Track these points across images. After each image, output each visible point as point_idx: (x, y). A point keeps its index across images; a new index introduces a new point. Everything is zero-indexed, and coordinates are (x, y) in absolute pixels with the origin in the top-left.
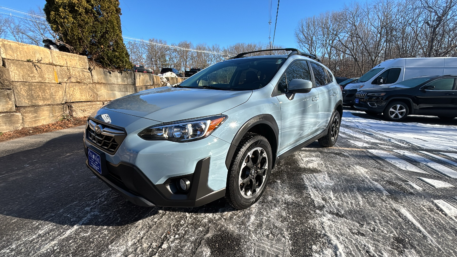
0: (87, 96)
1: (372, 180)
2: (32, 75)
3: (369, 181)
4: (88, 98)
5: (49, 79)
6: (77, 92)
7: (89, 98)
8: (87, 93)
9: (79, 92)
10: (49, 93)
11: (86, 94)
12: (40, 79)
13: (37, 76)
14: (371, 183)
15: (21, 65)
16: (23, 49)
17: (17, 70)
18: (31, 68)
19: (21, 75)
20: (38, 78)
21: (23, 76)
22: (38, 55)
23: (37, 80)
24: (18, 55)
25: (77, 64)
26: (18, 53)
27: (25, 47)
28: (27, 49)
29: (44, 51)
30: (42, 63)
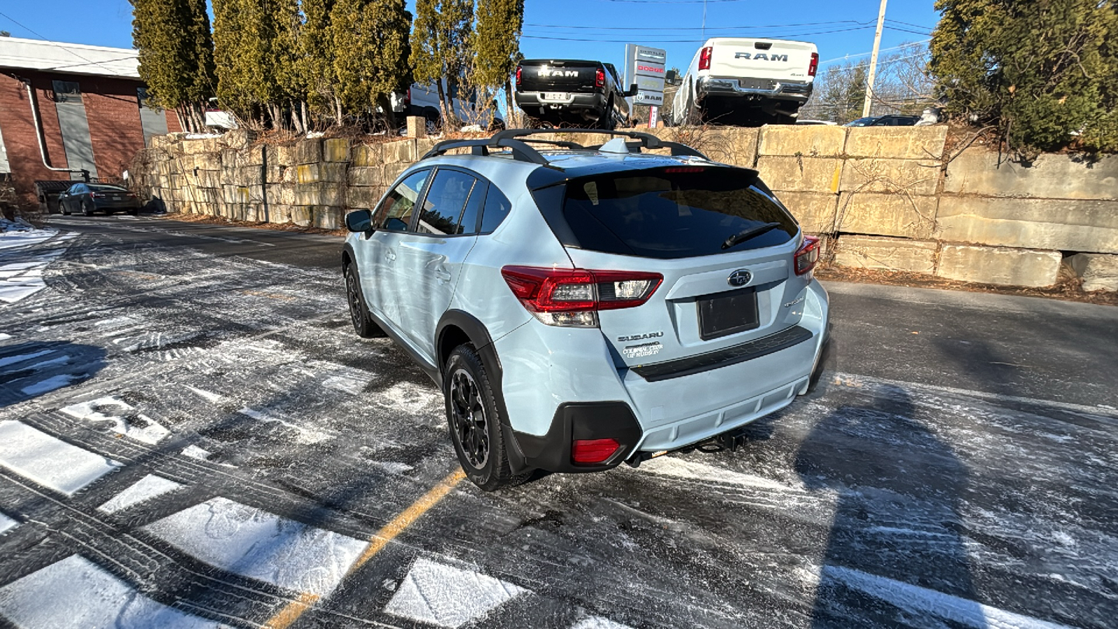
0: (899, 224)
1: (275, 422)
2: (791, 179)
3: (279, 417)
4: (900, 229)
5: (819, 184)
6: (872, 212)
7: (901, 231)
8: (901, 219)
9: (877, 213)
10: (803, 211)
11: (897, 219)
12: (802, 185)
13: (798, 180)
14: (275, 416)
15: (779, 164)
16: (796, 135)
17: (770, 172)
18: (792, 166)
19: (773, 180)
20: (798, 184)
21: (775, 181)
22: (816, 143)
23: (796, 188)
24: (783, 147)
25: (906, 149)
26: (786, 145)
27: (800, 131)
28: (803, 133)
29: (832, 134)
30: (820, 157)
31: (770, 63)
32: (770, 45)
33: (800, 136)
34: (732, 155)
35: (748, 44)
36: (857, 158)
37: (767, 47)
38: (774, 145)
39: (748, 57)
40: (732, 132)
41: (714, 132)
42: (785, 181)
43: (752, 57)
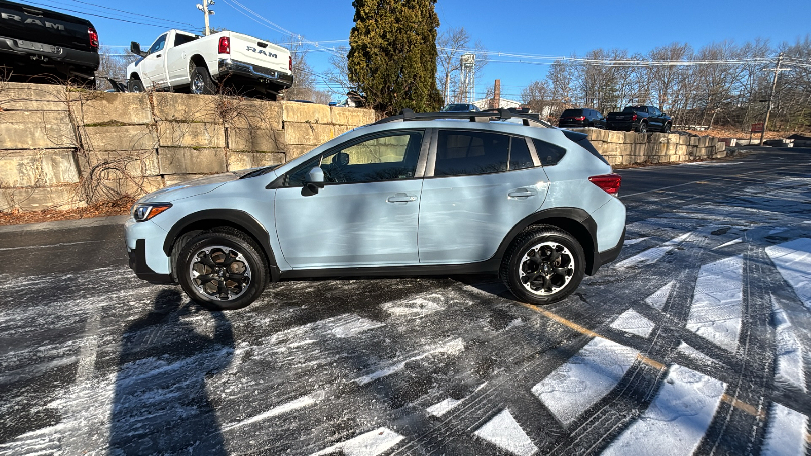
2: (307, 138)
5: (323, 141)
13: (312, 138)
15: (298, 127)
16: (304, 109)
17: (294, 132)
18: (307, 129)
19: (297, 137)
20: (312, 140)
21: (298, 139)
22: (317, 115)
23: (312, 143)
24: (297, 116)
25: (360, 121)
26: (299, 115)
27: (306, 107)
28: (308, 108)
29: (324, 110)
30: (320, 124)
31: (267, 58)
32: (267, 45)
33: (306, 110)
34: (267, 120)
35: (254, 42)
36: (339, 125)
37: (264, 46)
38: (291, 114)
39: (254, 50)
40: (263, 103)
41: (249, 103)
42: (304, 139)
43: (257, 51)
